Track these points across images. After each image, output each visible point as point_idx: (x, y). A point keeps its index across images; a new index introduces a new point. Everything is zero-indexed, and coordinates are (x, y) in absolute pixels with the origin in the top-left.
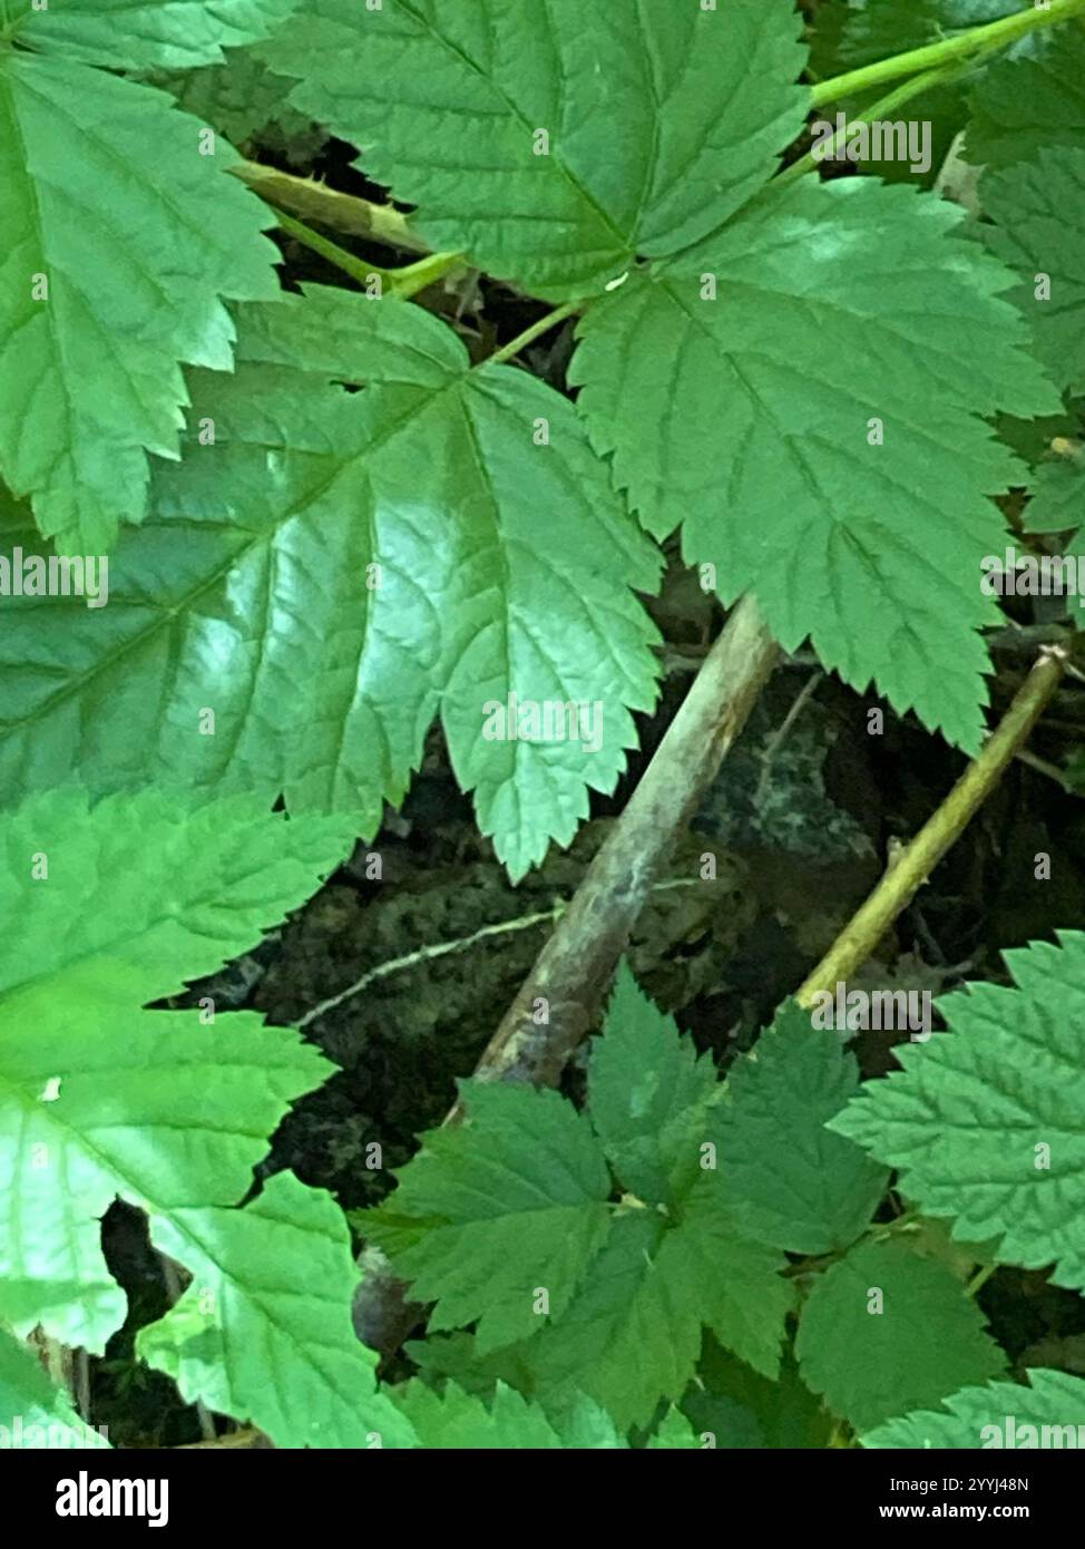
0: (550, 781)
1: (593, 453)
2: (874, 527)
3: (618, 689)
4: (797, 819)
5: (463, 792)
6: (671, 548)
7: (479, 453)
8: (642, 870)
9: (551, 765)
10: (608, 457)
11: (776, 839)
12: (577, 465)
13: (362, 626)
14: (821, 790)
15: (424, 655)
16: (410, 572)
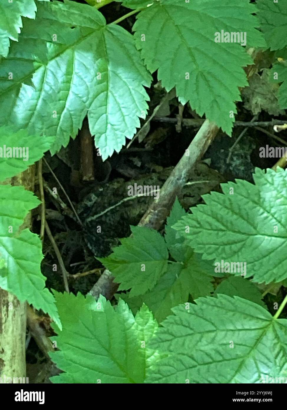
0: (115, 135)
1: (137, 49)
2: (209, 73)
3: (136, 112)
4: (242, 168)
5: (92, 136)
6: (155, 75)
7: (105, 47)
8: (184, 174)
9: (116, 130)
10: (140, 50)
11: (236, 173)
12: (132, 52)
13: (69, 90)
14: (250, 161)
15: (84, 99)
16: (83, 77)
